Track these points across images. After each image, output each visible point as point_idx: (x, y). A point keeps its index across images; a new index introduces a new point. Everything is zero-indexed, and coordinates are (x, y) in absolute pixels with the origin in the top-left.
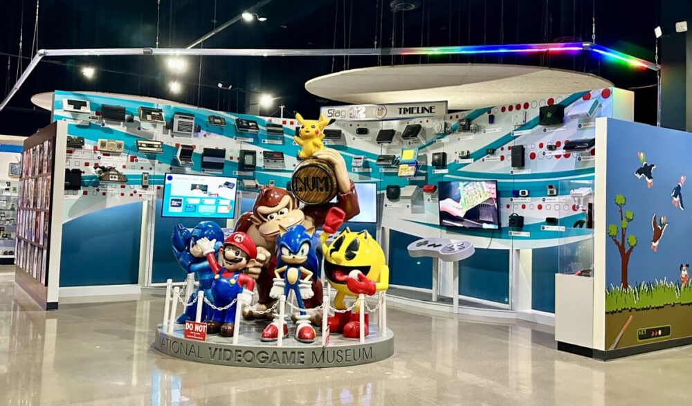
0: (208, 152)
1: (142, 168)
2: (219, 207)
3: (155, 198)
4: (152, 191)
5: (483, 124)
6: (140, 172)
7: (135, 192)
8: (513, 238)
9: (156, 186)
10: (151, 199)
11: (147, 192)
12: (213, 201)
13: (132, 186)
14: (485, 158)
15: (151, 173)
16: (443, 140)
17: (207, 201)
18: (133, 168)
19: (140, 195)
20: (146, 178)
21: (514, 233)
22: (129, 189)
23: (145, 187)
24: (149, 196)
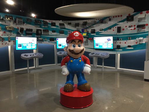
0: (27, 30)
1: (8, 35)
2: (32, 46)
3: (13, 44)
4: (12, 42)
5: (107, 21)
6: (7, 37)
7: (7, 43)
8: (117, 51)
9: (13, 41)
10: (12, 45)
11: (10, 43)
12: (31, 45)
13: (5, 41)
14: (108, 30)
15: (11, 37)
16: (94, 26)
17: (29, 45)
18: (5, 35)
19: (8, 44)
20: (9, 39)
21: (117, 50)
22: (5, 42)
23: (9, 41)
24: (11, 44)
